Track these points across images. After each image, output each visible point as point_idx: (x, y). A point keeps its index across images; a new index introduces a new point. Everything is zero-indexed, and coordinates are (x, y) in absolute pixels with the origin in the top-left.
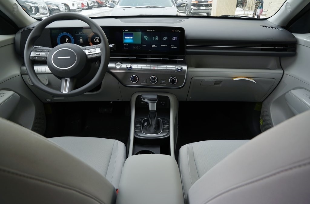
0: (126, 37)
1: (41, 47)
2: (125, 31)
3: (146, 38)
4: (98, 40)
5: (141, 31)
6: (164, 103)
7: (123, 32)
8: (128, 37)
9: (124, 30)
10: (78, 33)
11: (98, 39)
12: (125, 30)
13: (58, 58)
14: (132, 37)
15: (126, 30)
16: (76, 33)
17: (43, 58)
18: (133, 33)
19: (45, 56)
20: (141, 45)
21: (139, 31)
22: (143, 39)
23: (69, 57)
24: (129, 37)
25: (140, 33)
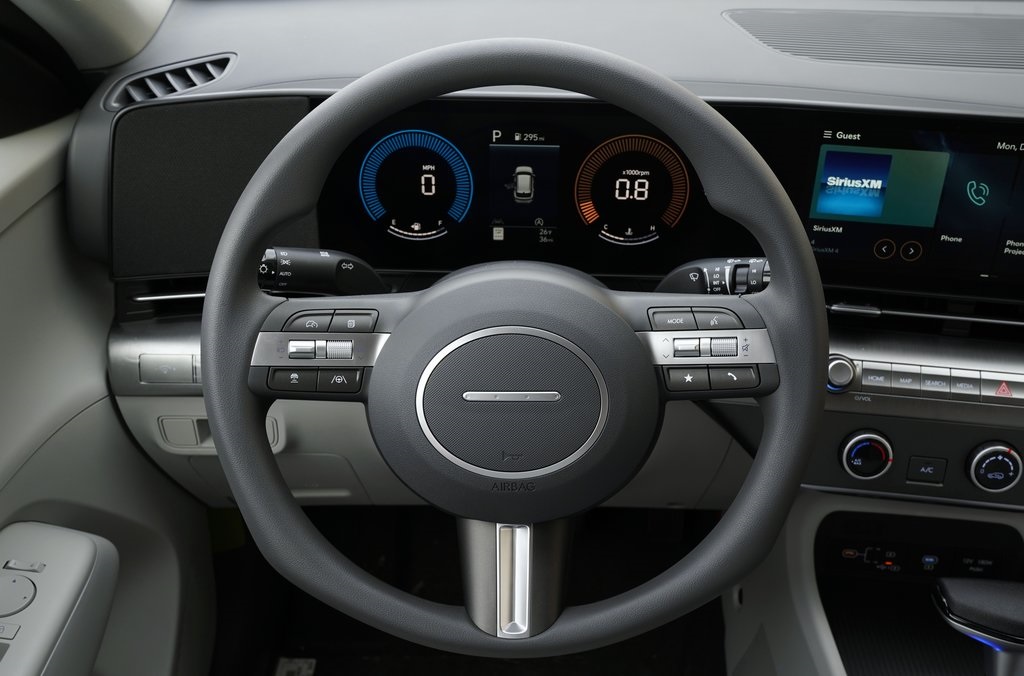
0: (833, 181)
1: (283, 253)
2: (834, 140)
3: (978, 192)
4: (637, 189)
5: (953, 147)
6: (983, 562)
7: (825, 149)
8: (847, 182)
9: (828, 134)
10: (507, 138)
11: (642, 185)
12: (840, 135)
13: (469, 396)
14: (877, 184)
15: (845, 132)
16: (496, 134)
17: (339, 379)
18: (889, 158)
19: (354, 362)
20: (927, 236)
21: (940, 149)
22: (952, 196)
23: (553, 395)
24: (857, 183)
25: (940, 161)
